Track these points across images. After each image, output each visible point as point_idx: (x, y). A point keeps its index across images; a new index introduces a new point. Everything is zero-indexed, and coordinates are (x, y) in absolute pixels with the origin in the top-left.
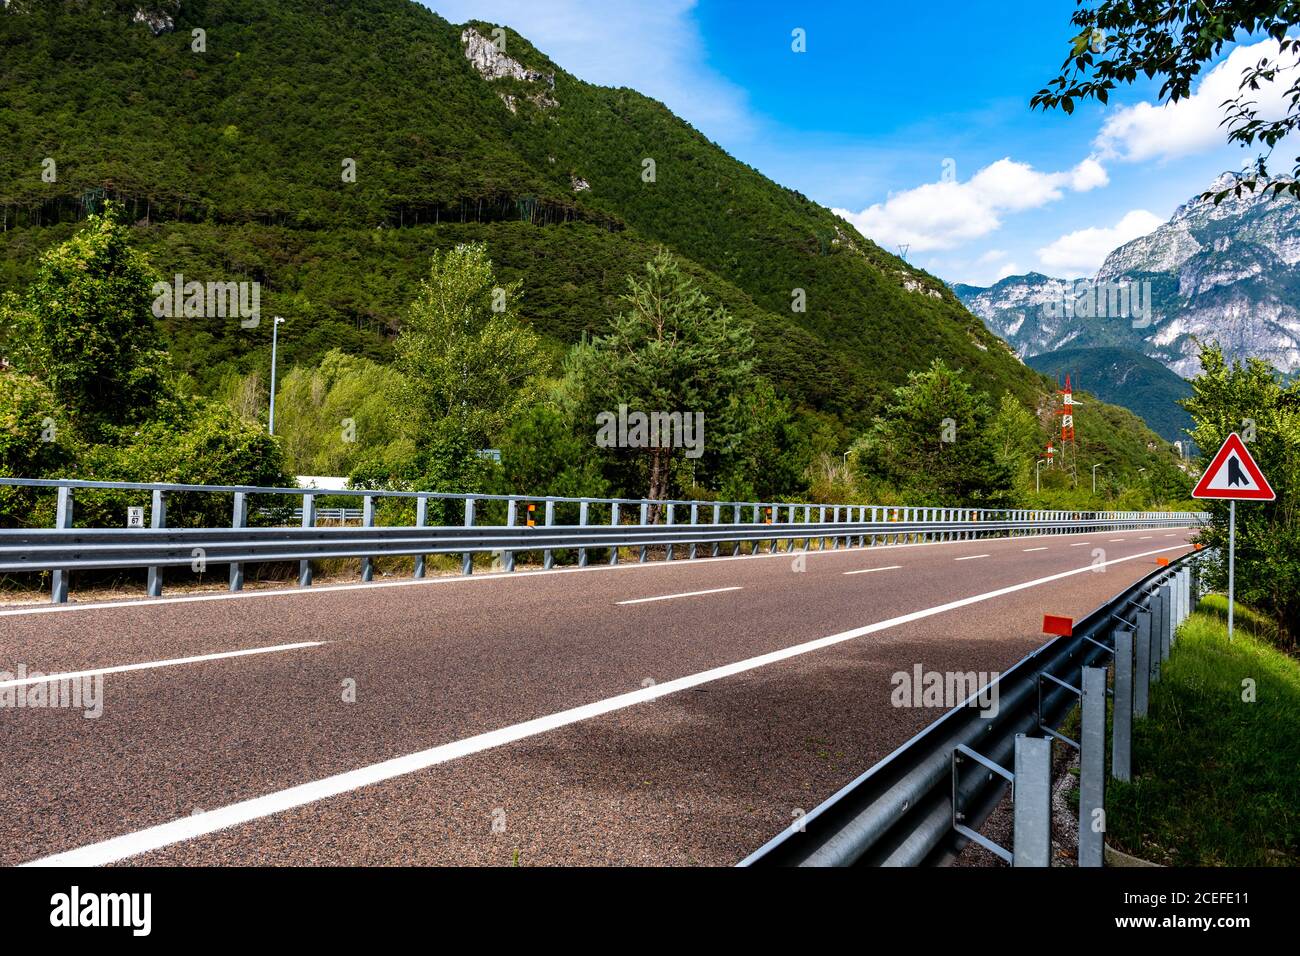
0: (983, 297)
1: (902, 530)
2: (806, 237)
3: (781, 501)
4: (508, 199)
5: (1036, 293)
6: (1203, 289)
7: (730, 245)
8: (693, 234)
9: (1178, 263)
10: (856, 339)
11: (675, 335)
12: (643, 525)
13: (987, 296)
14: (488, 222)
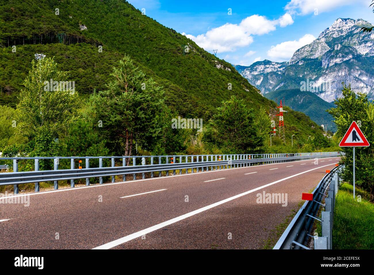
0: (247, 70)
1: (223, 164)
2: (177, 48)
3: (175, 154)
4: (53, 34)
5: (267, 68)
6: (331, 65)
7: (146, 51)
8: (130, 47)
9: (321, 55)
10: (198, 88)
11: (133, 90)
12: (124, 166)
13: (248, 70)
14: (45, 44)
